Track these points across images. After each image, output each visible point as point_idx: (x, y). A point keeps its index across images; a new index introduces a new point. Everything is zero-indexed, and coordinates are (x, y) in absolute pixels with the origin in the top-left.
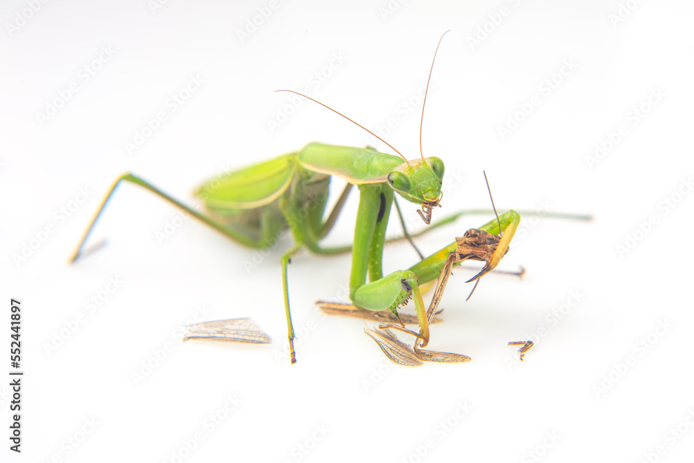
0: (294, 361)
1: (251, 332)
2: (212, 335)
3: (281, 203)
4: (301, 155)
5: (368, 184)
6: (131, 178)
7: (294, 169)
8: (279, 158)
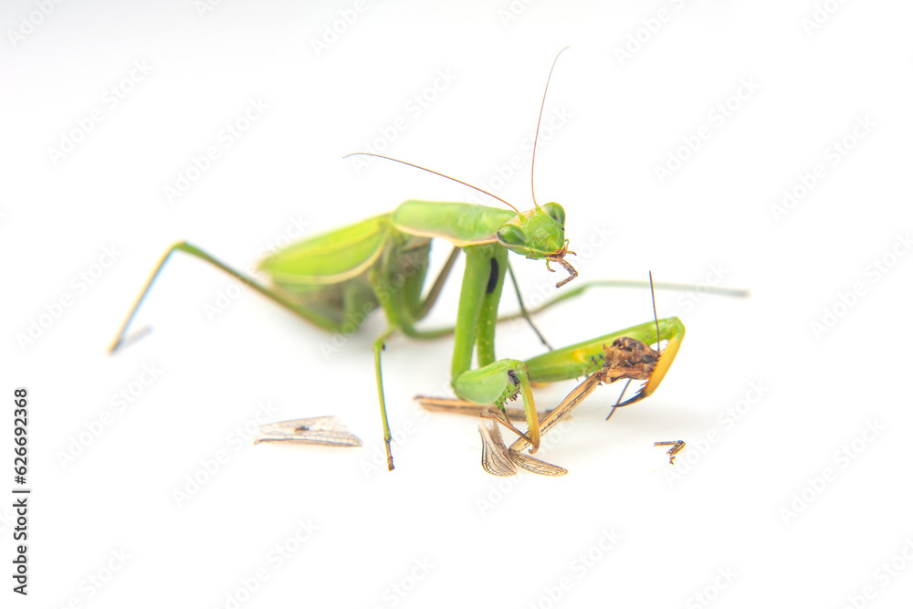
0: (392, 468)
1: (337, 433)
2: (289, 437)
3: (371, 275)
4: (395, 215)
5: (477, 245)
6: (185, 247)
7: (387, 234)
8: (368, 221)
